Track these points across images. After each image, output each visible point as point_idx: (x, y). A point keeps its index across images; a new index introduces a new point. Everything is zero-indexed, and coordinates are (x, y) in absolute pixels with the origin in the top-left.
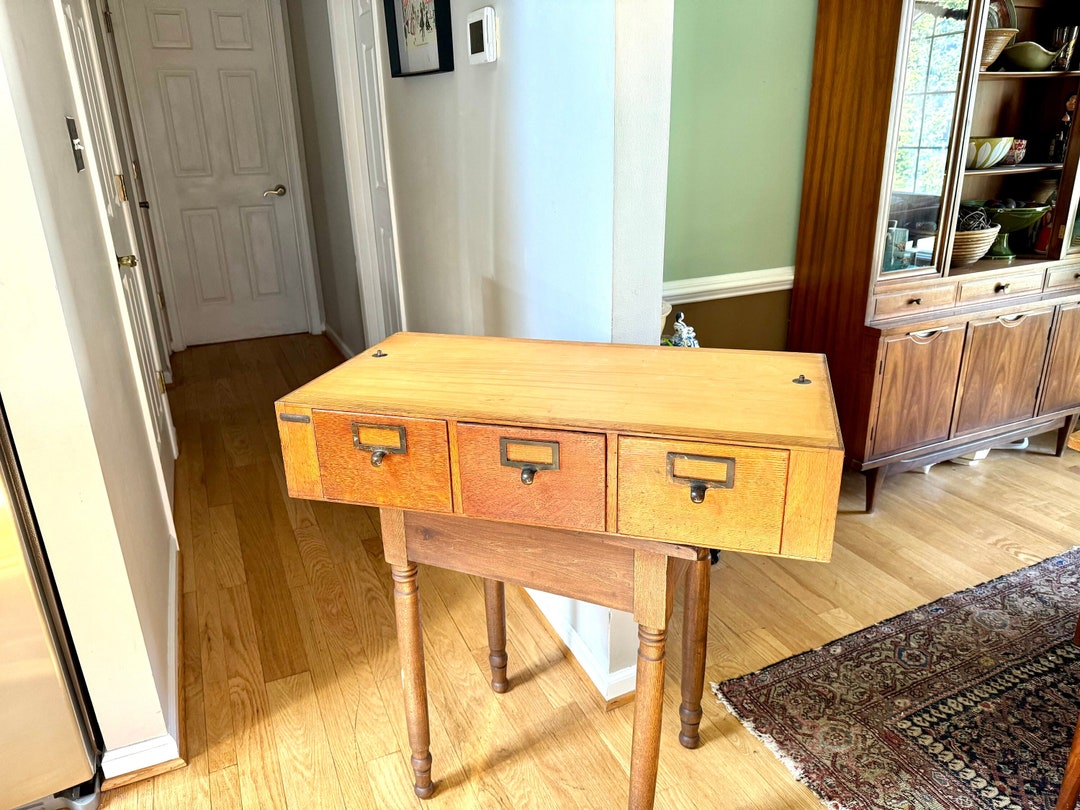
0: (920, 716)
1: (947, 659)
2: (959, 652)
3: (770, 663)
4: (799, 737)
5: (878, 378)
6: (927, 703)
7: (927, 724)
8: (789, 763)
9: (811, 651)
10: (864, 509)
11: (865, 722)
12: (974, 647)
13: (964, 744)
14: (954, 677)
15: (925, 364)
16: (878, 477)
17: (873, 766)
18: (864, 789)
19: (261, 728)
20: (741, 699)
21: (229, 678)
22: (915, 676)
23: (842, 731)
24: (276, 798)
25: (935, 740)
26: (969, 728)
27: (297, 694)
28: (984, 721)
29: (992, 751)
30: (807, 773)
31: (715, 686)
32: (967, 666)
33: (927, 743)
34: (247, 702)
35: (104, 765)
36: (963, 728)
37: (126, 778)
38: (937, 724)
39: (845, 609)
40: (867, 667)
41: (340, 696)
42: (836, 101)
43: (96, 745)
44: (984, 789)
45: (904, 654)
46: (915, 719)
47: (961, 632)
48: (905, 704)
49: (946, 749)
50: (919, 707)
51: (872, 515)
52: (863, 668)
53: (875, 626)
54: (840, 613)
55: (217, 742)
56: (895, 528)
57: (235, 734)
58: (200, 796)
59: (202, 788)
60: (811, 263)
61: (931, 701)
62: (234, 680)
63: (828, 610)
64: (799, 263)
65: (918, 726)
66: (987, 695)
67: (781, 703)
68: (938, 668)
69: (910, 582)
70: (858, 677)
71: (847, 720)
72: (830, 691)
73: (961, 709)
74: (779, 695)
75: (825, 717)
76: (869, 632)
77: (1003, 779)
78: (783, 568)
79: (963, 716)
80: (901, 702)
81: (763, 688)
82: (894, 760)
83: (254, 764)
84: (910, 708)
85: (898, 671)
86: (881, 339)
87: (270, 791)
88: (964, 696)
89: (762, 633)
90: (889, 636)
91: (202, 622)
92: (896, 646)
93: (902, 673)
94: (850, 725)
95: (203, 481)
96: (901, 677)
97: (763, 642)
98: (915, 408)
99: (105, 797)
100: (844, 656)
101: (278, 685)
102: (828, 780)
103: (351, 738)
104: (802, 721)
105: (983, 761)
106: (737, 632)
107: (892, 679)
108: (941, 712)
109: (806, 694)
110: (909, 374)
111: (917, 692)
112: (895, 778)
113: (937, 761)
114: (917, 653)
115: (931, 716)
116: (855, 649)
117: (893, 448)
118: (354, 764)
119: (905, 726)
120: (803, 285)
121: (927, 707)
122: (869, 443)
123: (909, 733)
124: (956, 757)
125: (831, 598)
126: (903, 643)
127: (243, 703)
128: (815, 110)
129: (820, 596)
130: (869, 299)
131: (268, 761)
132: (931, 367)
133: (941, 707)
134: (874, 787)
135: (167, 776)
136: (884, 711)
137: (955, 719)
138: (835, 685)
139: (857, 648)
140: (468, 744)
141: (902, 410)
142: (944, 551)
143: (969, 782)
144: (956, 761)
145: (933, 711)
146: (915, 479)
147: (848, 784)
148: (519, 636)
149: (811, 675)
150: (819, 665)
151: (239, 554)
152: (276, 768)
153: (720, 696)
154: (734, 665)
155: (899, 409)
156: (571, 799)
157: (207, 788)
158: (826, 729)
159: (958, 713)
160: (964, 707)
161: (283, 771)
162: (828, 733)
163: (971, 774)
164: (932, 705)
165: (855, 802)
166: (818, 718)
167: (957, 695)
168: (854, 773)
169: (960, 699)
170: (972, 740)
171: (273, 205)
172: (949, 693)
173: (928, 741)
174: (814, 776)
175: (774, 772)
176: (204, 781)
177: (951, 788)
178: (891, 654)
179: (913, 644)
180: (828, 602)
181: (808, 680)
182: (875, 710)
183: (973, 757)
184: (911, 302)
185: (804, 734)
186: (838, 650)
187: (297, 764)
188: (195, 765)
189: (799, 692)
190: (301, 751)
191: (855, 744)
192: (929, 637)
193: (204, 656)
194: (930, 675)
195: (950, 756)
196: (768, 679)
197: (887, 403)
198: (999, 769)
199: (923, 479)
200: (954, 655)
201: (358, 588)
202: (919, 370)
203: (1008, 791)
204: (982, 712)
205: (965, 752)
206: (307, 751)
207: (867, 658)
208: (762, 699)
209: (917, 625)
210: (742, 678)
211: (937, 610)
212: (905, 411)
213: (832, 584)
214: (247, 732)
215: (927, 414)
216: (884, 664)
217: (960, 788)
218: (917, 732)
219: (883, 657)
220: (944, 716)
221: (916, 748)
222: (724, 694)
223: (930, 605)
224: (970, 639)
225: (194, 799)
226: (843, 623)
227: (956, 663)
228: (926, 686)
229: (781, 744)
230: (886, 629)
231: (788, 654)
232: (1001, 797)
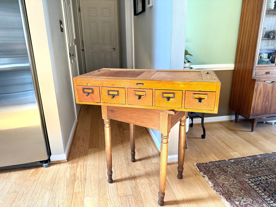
0: (252, 179)
1: (265, 167)
2: (269, 166)
3: (212, 161)
4: (215, 178)
5: (255, 93)
6: (255, 176)
7: (253, 181)
8: (210, 183)
9: (225, 160)
10: (251, 131)
11: (235, 178)
12: (274, 166)
13: (263, 187)
14: (265, 172)
15: (270, 91)
16: (255, 122)
17: (234, 188)
18: (229, 193)
19: (85, 157)
20: (201, 168)
21: (81, 147)
22: (253, 170)
23: (228, 179)
24: (84, 171)
25: (255, 185)
26: (266, 184)
27: (95, 152)
28: (271, 183)
29: (272, 190)
30: (214, 186)
31: (195, 164)
32: (270, 170)
33: (252, 185)
34: (84, 152)
35: (51, 158)
36: (264, 184)
37: (55, 162)
38: (257, 181)
39: (238, 152)
40: (240, 166)
41: (104, 153)
43: (49, 154)
44: (266, 198)
45: (252, 164)
46: (250, 179)
47: (271, 162)
48: (248, 175)
49: (257, 187)
50: (252, 177)
51: (253, 132)
52: (238, 166)
53: (245, 157)
54: (236, 153)
55: (75, 158)
56: (259, 136)
57: (79, 157)
58: (69, 168)
59: (70, 167)
61: (256, 176)
62: (82, 147)
63: (233, 152)
65: (251, 181)
66: (274, 177)
67: (212, 170)
68: (261, 169)
69: (260, 149)
70: (236, 168)
71: (230, 177)
72: (227, 170)
73: (265, 179)
74: (212, 168)
75: (224, 175)
76: (243, 158)
77: (273, 197)
78: (223, 142)
80: (247, 175)
81: (208, 166)
82: (241, 188)
83: (82, 164)
84: (250, 177)
85: (249, 168)
86: (256, 82)
87: (83, 169)
88: (267, 176)
89: (212, 155)
90: (249, 160)
91: (78, 136)
92: (250, 162)
93: (250, 169)
94: (230, 178)
95: (86, 109)
97: (212, 157)
98: (267, 103)
99: (50, 165)
100: (234, 162)
101: (91, 149)
102: (220, 189)
103: (104, 162)
104: (217, 175)
105: (268, 192)
106: (206, 154)
107: (246, 170)
108: (258, 179)
109: (220, 169)
110: (265, 92)
111: (253, 173)
112: (240, 191)
113: (254, 190)
114: (256, 165)
115: (255, 179)
116: (237, 161)
117: (259, 113)
118: (103, 167)
119: (246, 180)
121: (255, 177)
122: (252, 111)
123: (247, 182)
124: (260, 189)
125: (235, 149)
126: (252, 162)
127: (83, 152)
128: (241, 21)
129: (231, 149)
130: (253, 71)
131: (85, 164)
132: (272, 92)
133: (259, 178)
134: (233, 193)
135: (63, 163)
136: (241, 176)
137: (262, 181)
138: (229, 169)
140: (130, 167)
141: (263, 103)
142: (272, 143)
143: (262, 196)
144: (259, 190)
145: (256, 178)
147: (226, 191)
148: (148, 147)
149: (223, 165)
150: (226, 163)
151: (90, 124)
152: (86, 165)
153: (196, 166)
154: (202, 160)
155: (262, 102)
156: (151, 182)
157: (71, 167)
158: (223, 178)
159: (264, 180)
160: (266, 179)
161: (87, 166)
162: (223, 179)
163: (263, 194)
164: (256, 177)
165: (225, 195)
166: (221, 175)
167: (265, 176)
168: (228, 188)
169: (266, 177)
170: (266, 187)
171: (112, 53)
172: (262, 175)
174: (216, 187)
175: (206, 185)
176: (70, 165)
177: (256, 196)
178: (248, 164)
179: (255, 162)
180: (233, 150)
181: (221, 166)
182: (239, 176)
183: (265, 190)
184: (267, 73)
185: (217, 178)
186: (233, 161)
187: (91, 165)
188: (69, 162)
189: (218, 169)
190: (92, 163)
191: (231, 182)
192: (261, 162)
193: (77, 142)
194: (258, 170)
195: (258, 189)
196: (210, 164)
197: (258, 100)
198: (272, 194)
199: (272, 126)
200: (267, 167)
201: (114, 133)
202: (268, 92)
203: (274, 200)
204: (271, 181)
205: (263, 189)
206: (93, 163)
207: (240, 164)
208: (207, 169)
209: (258, 158)
210: (203, 163)
211: (265, 156)
212: (264, 103)
213: (236, 147)
214: (82, 158)
215: (271, 105)
216: (245, 166)
217: (259, 197)
219: (245, 164)
220: (259, 180)
221: (248, 186)
222: (197, 166)
223: (263, 154)
224: (273, 164)
225: (67, 168)
226: (236, 155)
227: (267, 169)
228: (256, 172)
229: (209, 179)
230: (248, 158)
231: (218, 160)
232: (271, 201)
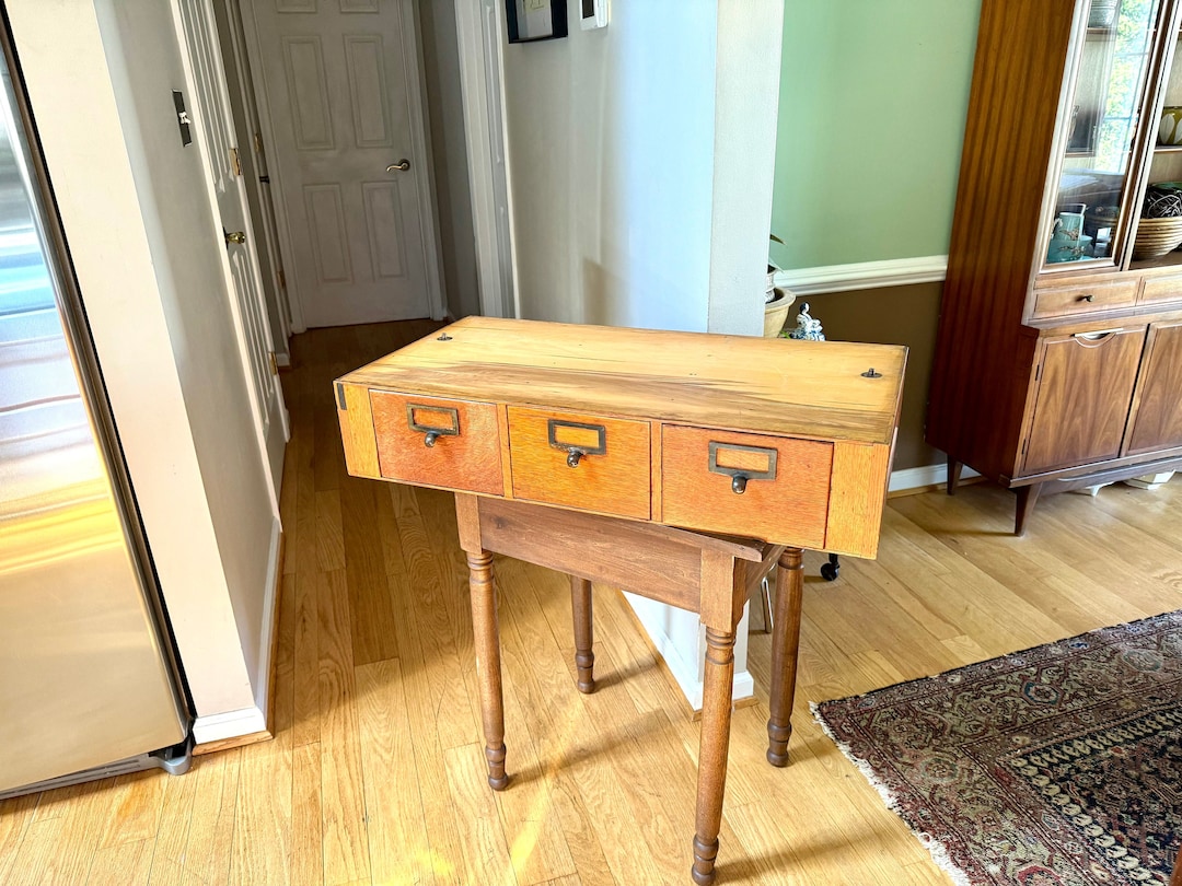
0: (1039, 755)
1: (1081, 698)
2: (1096, 691)
3: (878, 687)
4: (899, 766)
5: (1033, 384)
6: (1050, 742)
7: (1046, 764)
8: (883, 790)
9: (927, 678)
10: (1013, 531)
11: (975, 756)
12: (1115, 688)
13: (1084, 789)
14: (1086, 718)
15: (1093, 371)
16: (1029, 497)
17: (975, 802)
18: (961, 824)
19: (345, 709)
20: (840, 721)
21: (320, 659)
22: (1040, 713)
23: (947, 763)
24: (355, 777)
25: (1052, 782)
26: (1093, 772)
27: (383, 679)
28: (1111, 768)
29: (1116, 799)
30: (901, 802)
31: (813, 706)
32: (1103, 708)
33: (1041, 784)
34: (335, 684)
35: (195, 730)
36: (1087, 772)
37: (216, 745)
38: (1058, 765)
39: (971, 636)
40: (988, 699)
41: (426, 684)
42: (1003, 65)
43: (189, 713)
44: (1099, 837)
45: (1033, 689)
46: (1032, 758)
47: (1103, 671)
48: (1024, 741)
49: (1063, 792)
50: (1039, 746)
51: (1021, 539)
52: (982, 700)
53: (1004, 658)
54: (967, 641)
55: (303, 719)
56: (1044, 553)
57: (321, 713)
58: (283, 768)
59: (286, 761)
60: (967, 250)
61: (1054, 741)
62: (324, 661)
63: (953, 637)
64: (953, 252)
65: (1035, 766)
66: (1121, 740)
67: (884, 729)
68: (1069, 707)
69: (1054, 614)
70: (975, 709)
71: (955, 752)
72: (940, 721)
73: (1088, 751)
74: (882, 721)
75: (931, 747)
76: (996, 664)
77: (1123, 829)
78: (909, 590)
79: (1089, 760)
80: (1019, 739)
81: (866, 712)
82: (1001, 798)
83: (336, 743)
84: (1029, 746)
85: (1022, 707)
86: (1039, 340)
87: (349, 768)
88: (1094, 738)
89: (875, 656)
90: (1018, 669)
91: (299, 604)
92: (1024, 680)
93: (1026, 709)
94: (957, 758)
95: (313, 464)
96: (1024, 712)
97: (876, 667)
98: (1078, 421)
99: (195, 761)
100: (963, 686)
101: (367, 669)
102: (924, 813)
103: (433, 725)
104: (904, 749)
105: (1103, 808)
106: (847, 652)
107: (1013, 714)
108: (1063, 753)
109: (913, 722)
110: (1073, 379)
111: (1040, 730)
112: (999, 816)
113: (1050, 804)
114: (1047, 689)
115: (1051, 756)
116: (977, 680)
117: (1049, 463)
118: (432, 751)
119: (1019, 764)
120: (956, 277)
121: (1049, 746)
122: (1019, 457)
123: (1023, 772)
124: (1072, 801)
125: (959, 624)
126: (1033, 678)
127: (331, 684)
128: (979, 75)
129: (946, 621)
130: (1028, 294)
131: (350, 741)
132: (1100, 374)
133: (1065, 748)
134: (973, 823)
135: (254, 747)
136: (998, 747)
137: (1078, 762)
138: (948, 715)
139: (978, 680)
140: (547, 741)
141: (1062, 422)
142: (1100, 583)
143: (1082, 828)
144: (1072, 805)
145: (1054, 752)
146: (1078, 500)
147: (945, 818)
148: (611, 639)
149: (922, 703)
150: (933, 693)
151: (340, 538)
152: (357, 748)
153: (818, 716)
154: (838, 686)
155: (1059, 421)
156: (645, 804)
157: (290, 761)
158: (929, 760)
159: (1083, 756)
160: (1092, 750)
161: (364, 752)
162: (931, 764)
163: (1087, 820)
164: (1054, 744)
165: (948, 837)
166: (922, 748)
167: (1086, 737)
168: (953, 807)
169: (1089, 742)
170: (1095, 786)
171: (396, 181)
172: (1077, 734)
173: (1043, 782)
174: (908, 806)
175: (866, 798)
176: (287, 754)
177: (1062, 832)
178: (1017, 688)
179: (1044, 680)
180: (953, 629)
181: (917, 707)
182: (989, 744)
183: (1092, 803)
184: (1080, 299)
185: (904, 763)
186: (957, 679)
187: (379, 749)
188: (280, 739)
189: (905, 720)
190: (382, 734)
191: (960, 778)
192: (1064, 674)
193: (298, 636)
194: (1058, 713)
195: (1066, 799)
196: (873, 703)
197: (1044, 412)
198: (1120, 818)
199: (1089, 502)
200: (1090, 695)
201: (454, 579)
202: (1085, 377)
203: (1127, 842)
204: (1112, 757)
205: (1084, 797)
206: (388, 734)
207: (988, 690)
208: (863, 724)
209: (1052, 659)
210: (844, 700)
211: (1079, 645)
212: (1066, 423)
213: (962, 609)
214: (332, 713)
215: (1093, 428)
216: (1007, 698)
217: (1072, 834)
218: (1032, 771)
219: (1007, 690)
220: (1066, 758)
221: (1028, 788)
222: (822, 715)
223: (1072, 639)
224: (1113, 679)
225: (277, 770)
226: (968, 651)
227: (1091, 704)
228: (1051, 724)
229: (877, 770)
230: (1016, 662)
231: (900, 679)
232: (1117, 847)
